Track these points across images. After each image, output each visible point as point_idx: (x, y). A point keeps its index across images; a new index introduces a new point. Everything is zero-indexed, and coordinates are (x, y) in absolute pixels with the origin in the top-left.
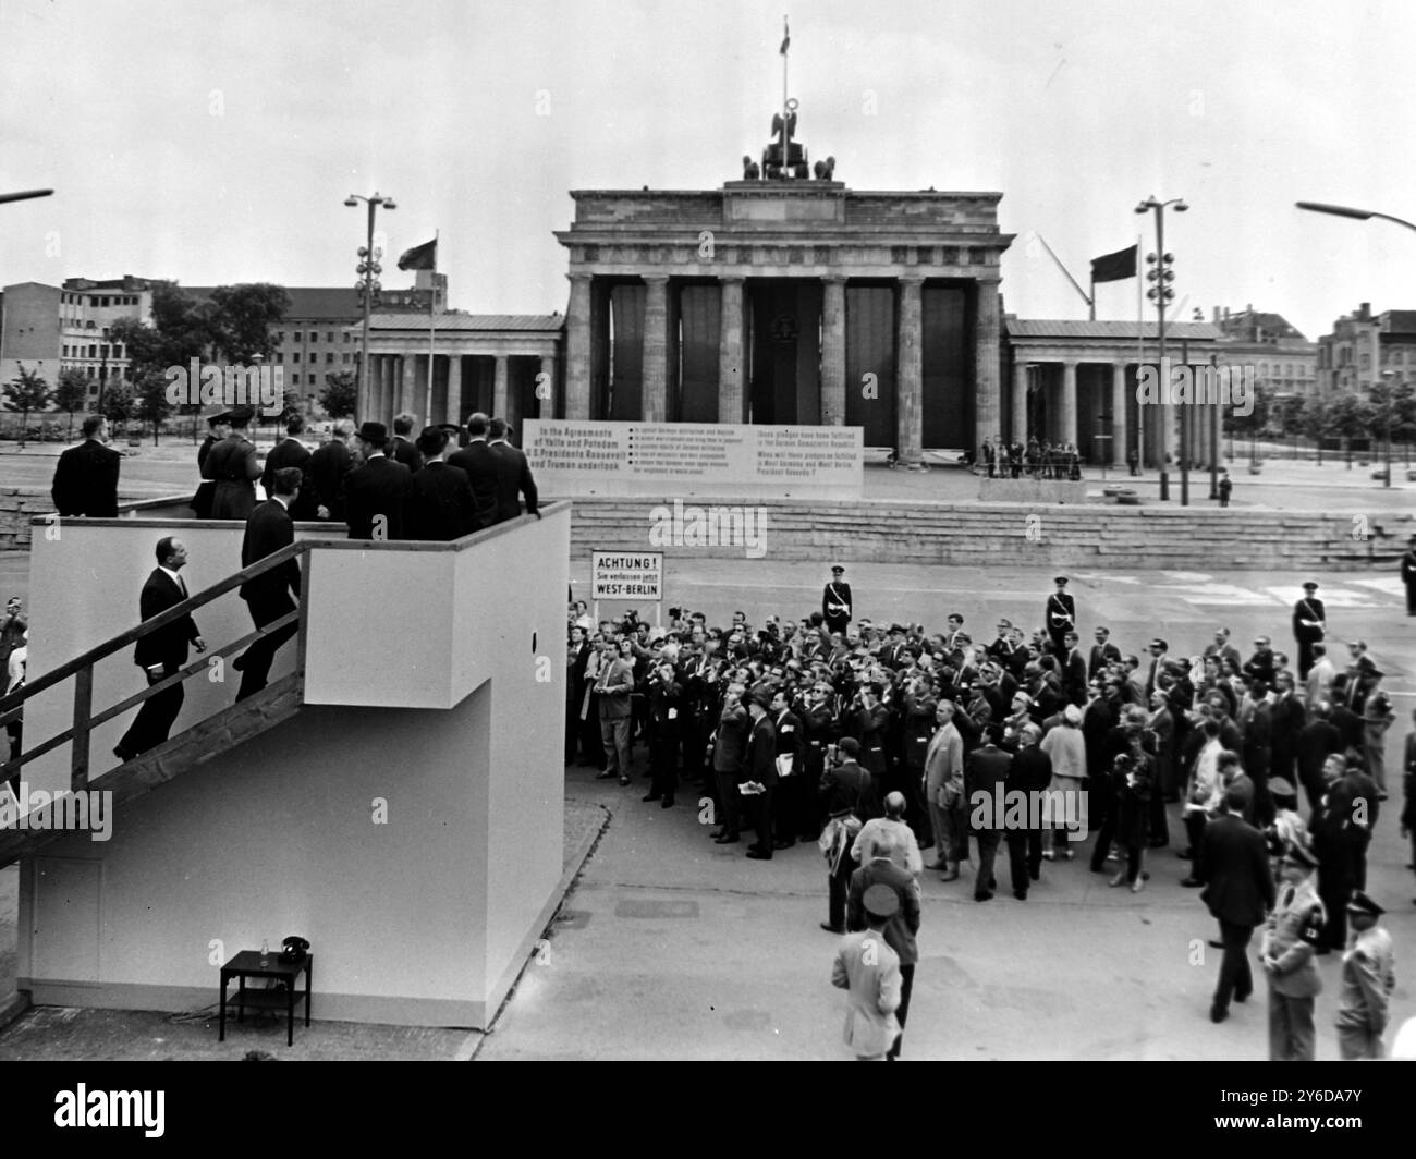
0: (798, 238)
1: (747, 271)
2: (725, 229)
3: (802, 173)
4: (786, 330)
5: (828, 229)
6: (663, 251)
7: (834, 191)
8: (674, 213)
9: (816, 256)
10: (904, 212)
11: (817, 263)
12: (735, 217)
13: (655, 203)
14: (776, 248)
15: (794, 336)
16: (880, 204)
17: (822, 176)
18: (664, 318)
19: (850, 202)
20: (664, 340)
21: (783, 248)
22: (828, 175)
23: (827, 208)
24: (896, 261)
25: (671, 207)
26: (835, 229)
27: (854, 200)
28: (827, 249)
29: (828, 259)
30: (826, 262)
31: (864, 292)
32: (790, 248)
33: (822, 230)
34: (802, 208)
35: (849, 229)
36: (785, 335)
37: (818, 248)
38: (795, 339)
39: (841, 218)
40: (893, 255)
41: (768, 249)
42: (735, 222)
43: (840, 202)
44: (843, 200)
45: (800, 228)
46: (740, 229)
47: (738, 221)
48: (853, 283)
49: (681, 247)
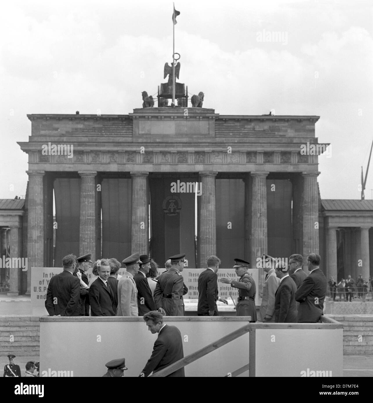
0: (184, 146)
1: (149, 168)
2: (134, 140)
3: (183, 103)
4: (172, 206)
5: (204, 141)
6: (93, 155)
7: (208, 115)
8: (100, 130)
9: (195, 158)
10: (254, 129)
11: (197, 163)
12: (141, 132)
13: (86, 123)
14: (170, 153)
15: (177, 211)
16: (238, 124)
17: (197, 105)
18: (94, 200)
19: (218, 122)
20: (94, 215)
21: (174, 153)
22: (200, 105)
23: (203, 126)
24: (249, 161)
25: (97, 126)
26: (209, 141)
27: (221, 120)
28: (203, 153)
29: (204, 160)
30: (203, 162)
31: (224, 181)
32: (179, 153)
33: (200, 141)
34: (186, 126)
35: (218, 140)
36: (172, 211)
37: (197, 153)
38: (178, 213)
39: (212, 133)
40: (247, 157)
41: (164, 153)
42: (141, 136)
43: (212, 122)
44: (214, 121)
45: (185, 140)
46: (145, 141)
47: (143, 134)
48: (220, 176)
49: (104, 152)
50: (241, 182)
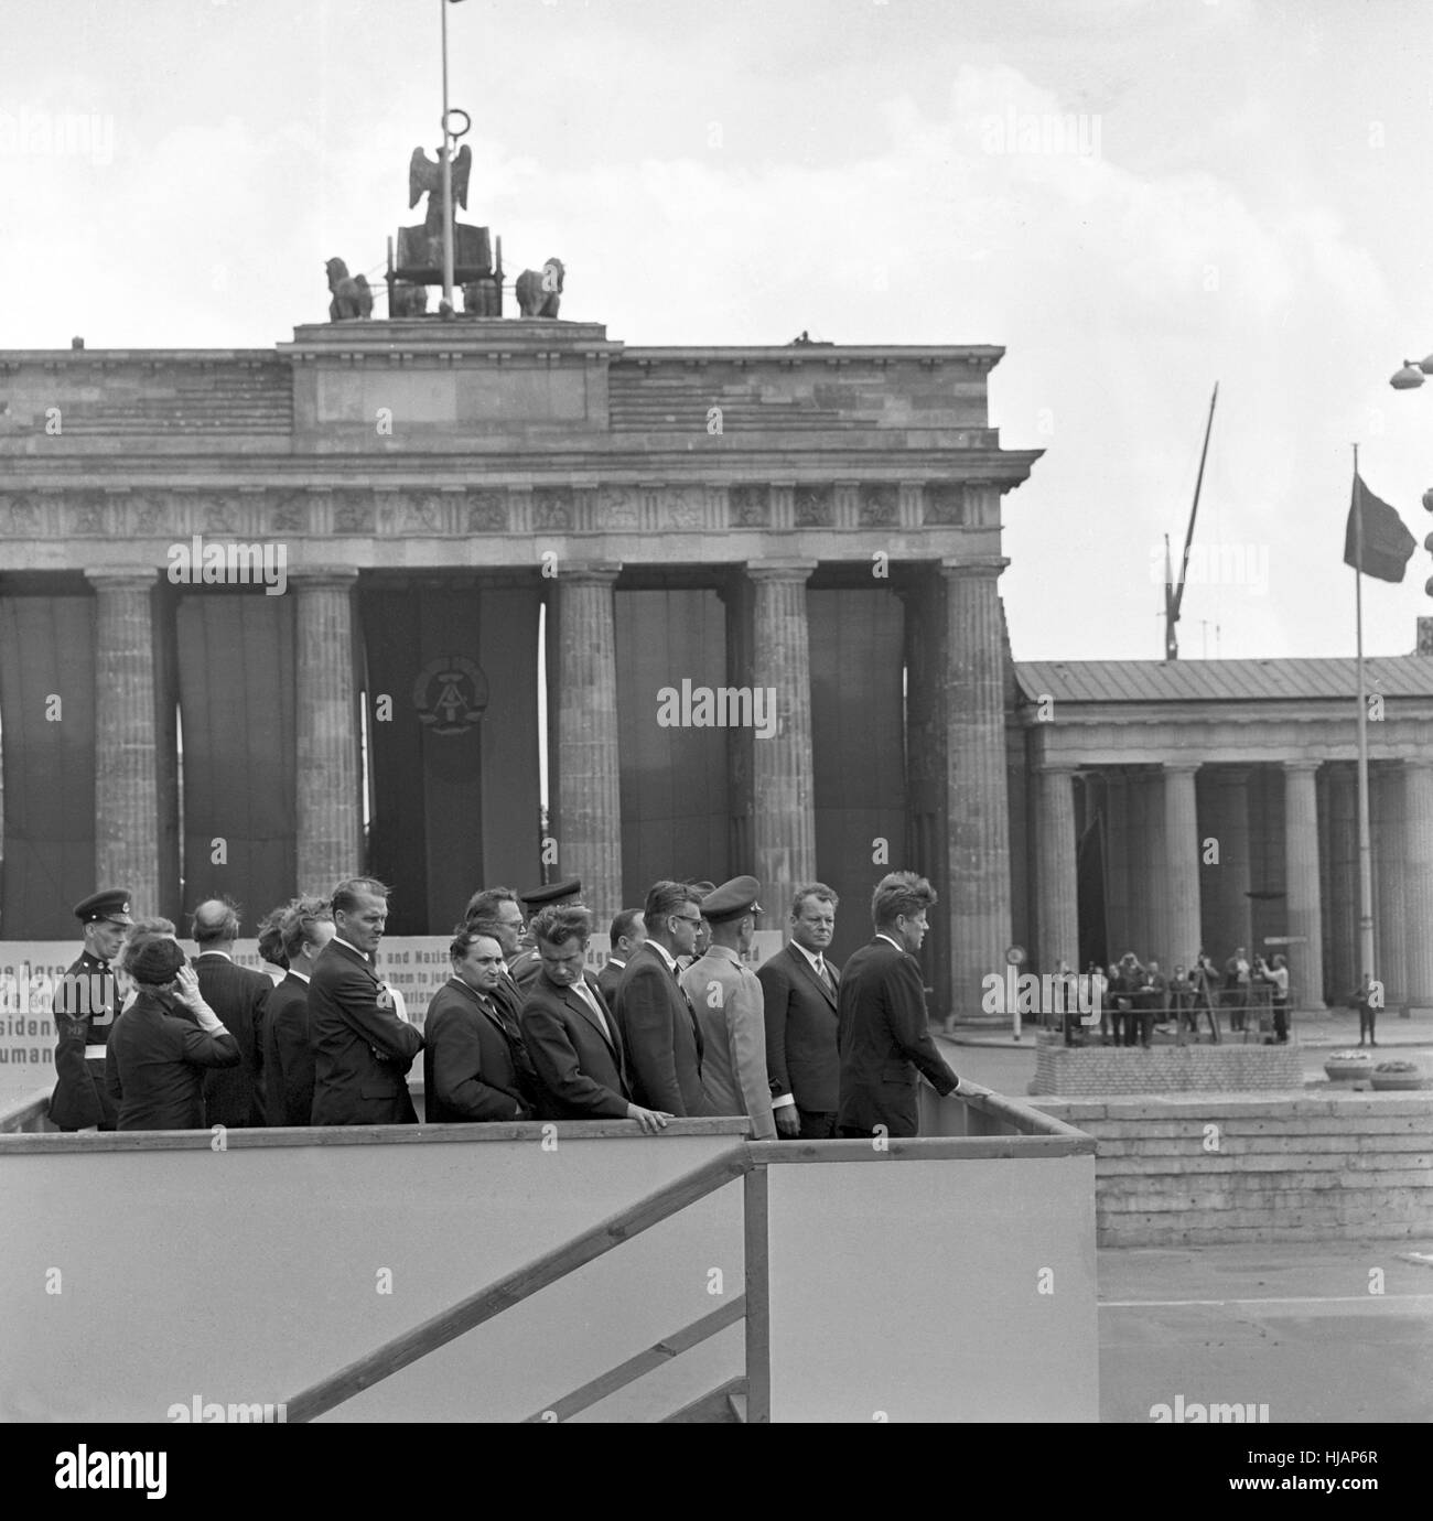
0: (491, 468)
1: (361, 555)
2: (301, 447)
3: (484, 303)
4: (450, 701)
5: (567, 445)
6: (142, 505)
7: (580, 347)
8: (166, 407)
9: (536, 513)
10: (756, 397)
11: (542, 531)
12: (323, 416)
13: (115, 383)
14: (437, 493)
15: (472, 716)
16: (693, 380)
17: (537, 308)
18: (148, 680)
19: (620, 374)
20: (150, 735)
21: (453, 494)
22: (550, 307)
23: (563, 391)
24: (741, 523)
25: (153, 392)
26: (586, 445)
27: (629, 367)
28: (567, 493)
29: (569, 520)
30: (566, 530)
31: (649, 598)
32: (473, 492)
33: (552, 446)
34: (500, 391)
35: (620, 442)
36: (451, 716)
37: (542, 492)
38: (476, 724)
39: (599, 415)
40: (733, 505)
41: (417, 496)
42: (330, 429)
43: (598, 375)
44: (604, 370)
45: (496, 443)
46: (340, 448)
47: (332, 424)
48: (634, 579)
49: (184, 495)
50: (711, 604)
